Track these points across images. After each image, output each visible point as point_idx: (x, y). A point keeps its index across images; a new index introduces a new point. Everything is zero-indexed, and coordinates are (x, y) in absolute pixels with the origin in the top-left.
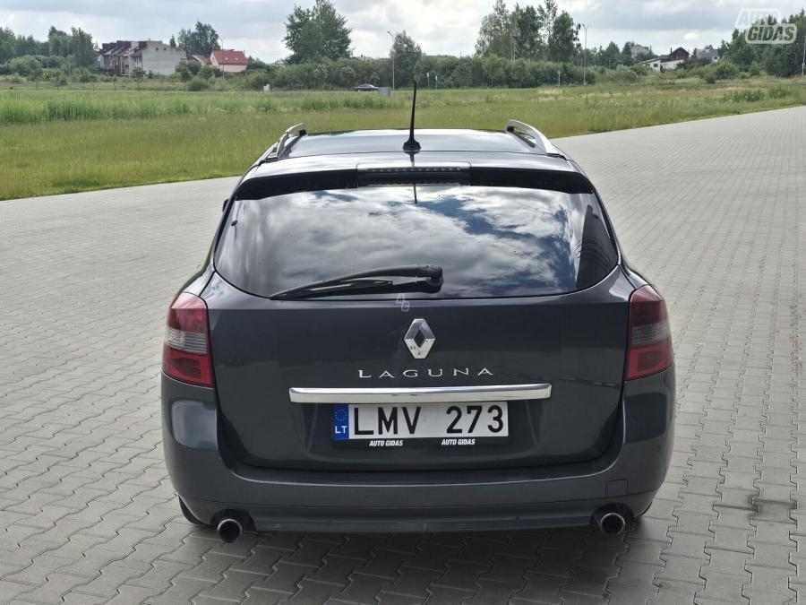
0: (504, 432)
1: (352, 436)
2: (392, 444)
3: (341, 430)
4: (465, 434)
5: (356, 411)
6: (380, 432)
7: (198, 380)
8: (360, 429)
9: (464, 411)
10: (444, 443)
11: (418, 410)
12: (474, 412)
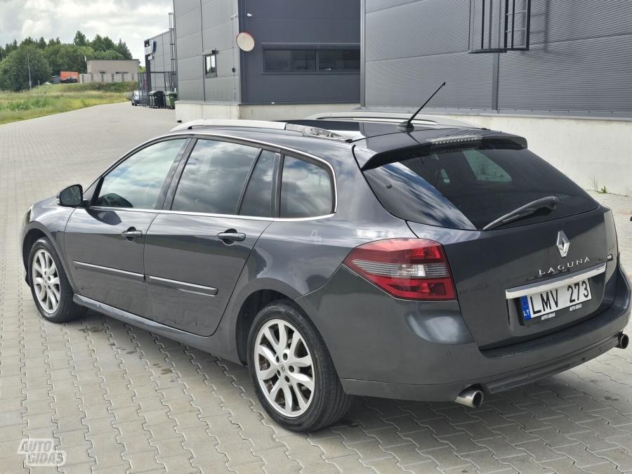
0: (590, 297)
1: (533, 316)
2: (550, 316)
3: (526, 313)
4: (577, 302)
5: (531, 298)
6: (544, 310)
7: (445, 297)
8: (535, 310)
9: (573, 287)
10: (571, 309)
11: (557, 290)
12: (577, 287)
